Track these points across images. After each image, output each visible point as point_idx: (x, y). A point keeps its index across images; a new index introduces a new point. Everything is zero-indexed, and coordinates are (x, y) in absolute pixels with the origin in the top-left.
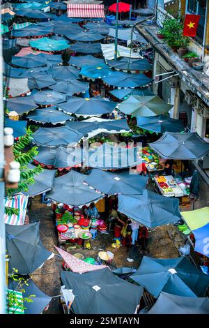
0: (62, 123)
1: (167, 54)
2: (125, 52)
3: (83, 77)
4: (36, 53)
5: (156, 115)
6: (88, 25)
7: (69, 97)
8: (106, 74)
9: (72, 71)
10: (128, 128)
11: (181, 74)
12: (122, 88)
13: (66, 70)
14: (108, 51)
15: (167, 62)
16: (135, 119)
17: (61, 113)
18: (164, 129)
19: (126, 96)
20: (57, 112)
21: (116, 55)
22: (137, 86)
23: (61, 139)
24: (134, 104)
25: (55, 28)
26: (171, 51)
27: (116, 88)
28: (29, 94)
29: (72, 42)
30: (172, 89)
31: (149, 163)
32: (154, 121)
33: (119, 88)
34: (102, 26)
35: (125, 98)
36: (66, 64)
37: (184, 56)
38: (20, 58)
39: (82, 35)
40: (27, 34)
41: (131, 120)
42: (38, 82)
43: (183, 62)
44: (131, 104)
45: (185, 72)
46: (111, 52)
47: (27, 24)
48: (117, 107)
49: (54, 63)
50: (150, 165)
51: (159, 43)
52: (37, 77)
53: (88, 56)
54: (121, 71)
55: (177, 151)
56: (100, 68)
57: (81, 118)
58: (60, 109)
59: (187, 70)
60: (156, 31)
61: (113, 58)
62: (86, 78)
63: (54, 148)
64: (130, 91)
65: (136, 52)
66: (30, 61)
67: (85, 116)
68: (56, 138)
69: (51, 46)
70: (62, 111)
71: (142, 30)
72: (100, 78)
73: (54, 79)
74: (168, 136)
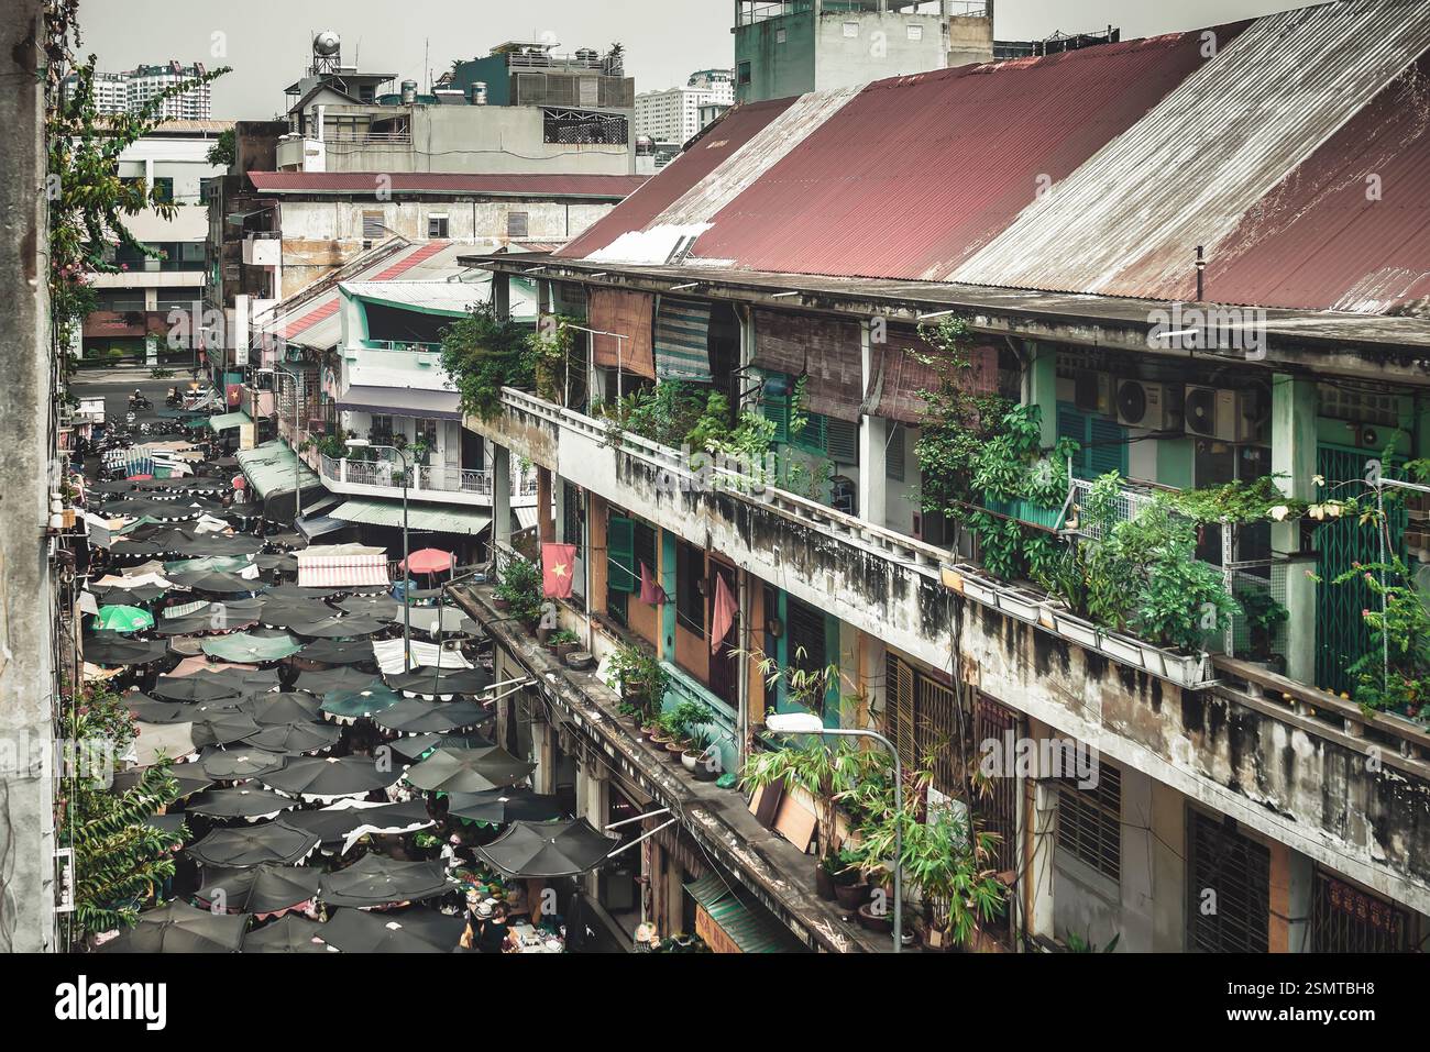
0: (270, 816)
1: (515, 643)
2: (427, 655)
3: (328, 716)
4: (216, 668)
5: (493, 786)
6: (347, 604)
7: (290, 760)
8: (382, 705)
9: (300, 702)
10: (427, 816)
11: (540, 680)
12: (420, 734)
13: (287, 700)
14: (390, 656)
15: (514, 658)
16: (445, 799)
17: (270, 795)
18: (511, 814)
19: (428, 751)
20: (259, 793)
21: (407, 662)
22: (454, 726)
23: (266, 850)
24: (445, 768)
25: (264, 610)
26: (523, 636)
27: (406, 734)
28: (194, 758)
29: (303, 640)
30: (533, 727)
31: (478, 901)
32: (487, 800)
33: (411, 735)
34: (382, 603)
35: (425, 755)
36: (287, 686)
37: (549, 643)
38: (177, 679)
39: (332, 623)
40: (198, 626)
41: (436, 805)
42: (216, 730)
43: (548, 657)
44: (437, 766)
45: (551, 677)
46: (397, 657)
47: (200, 604)
48: (405, 776)
49: (259, 689)
50: (482, 905)
51: (499, 620)
52: (214, 719)
53: (344, 670)
54: (419, 697)
55: (537, 860)
56: (367, 693)
57: (319, 804)
58: (267, 787)
59: (554, 672)
60: (490, 595)
61: (402, 670)
62: (333, 718)
63: (249, 869)
64: (437, 739)
65: (451, 649)
66: (200, 686)
67: (327, 799)
68: (253, 847)
69: (253, 650)
70: (273, 790)
71: (464, 597)
72: (367, 714)
73: (258, 723)
74: (522, 832)
